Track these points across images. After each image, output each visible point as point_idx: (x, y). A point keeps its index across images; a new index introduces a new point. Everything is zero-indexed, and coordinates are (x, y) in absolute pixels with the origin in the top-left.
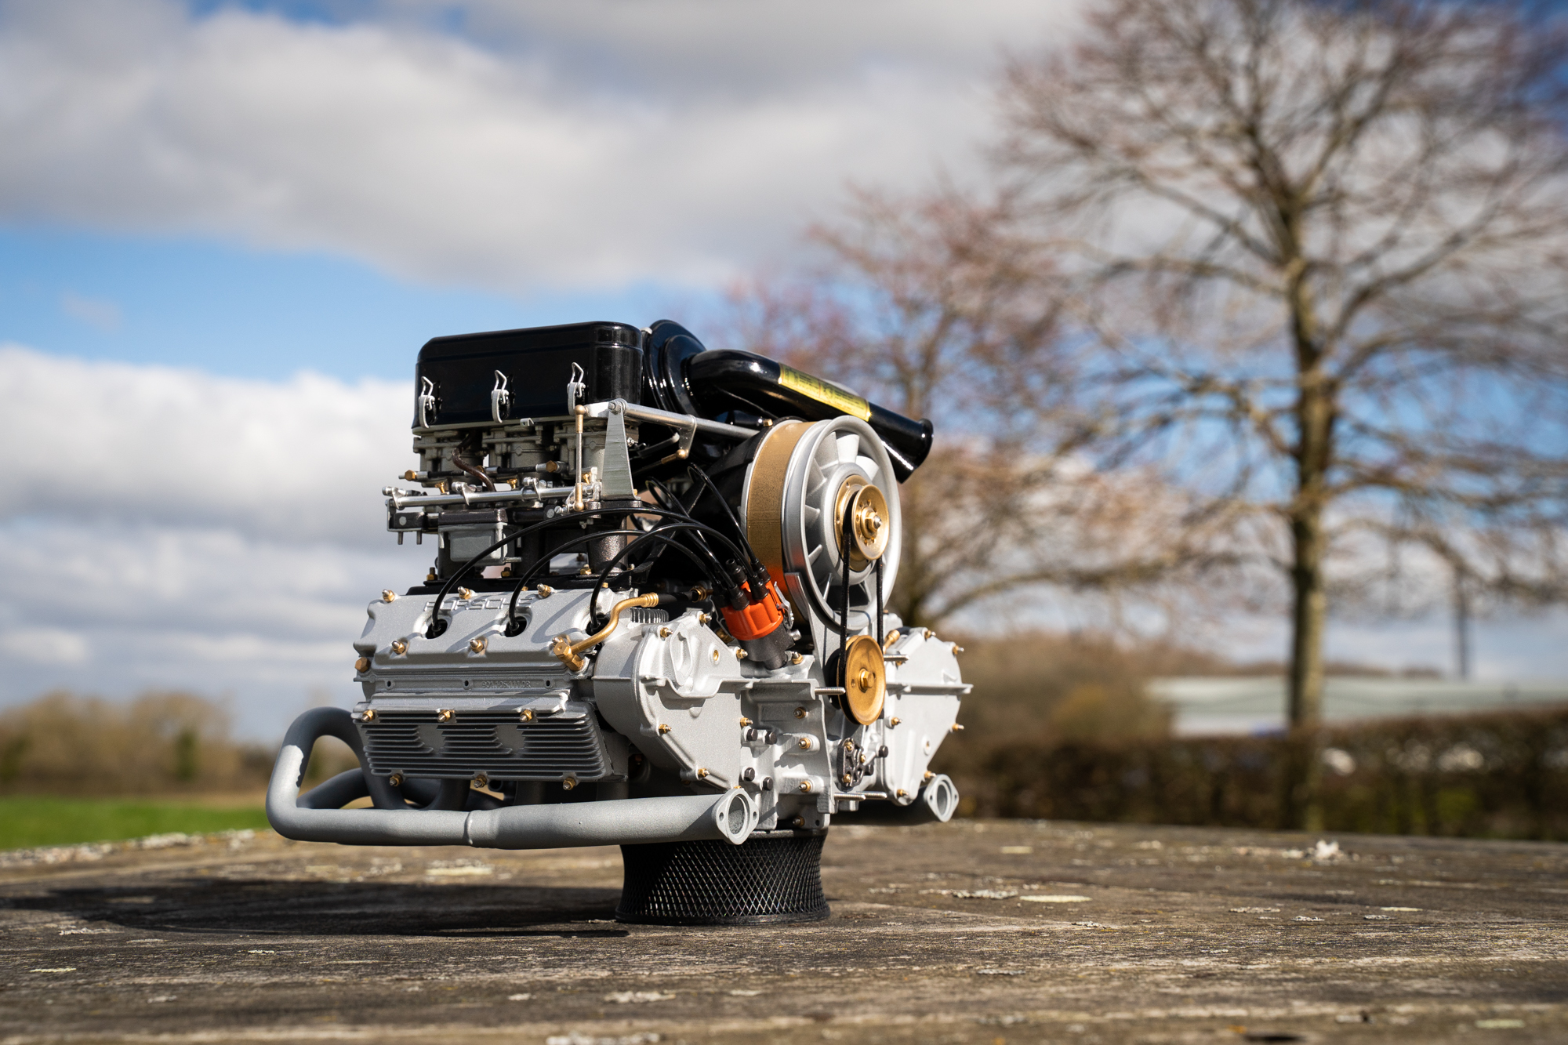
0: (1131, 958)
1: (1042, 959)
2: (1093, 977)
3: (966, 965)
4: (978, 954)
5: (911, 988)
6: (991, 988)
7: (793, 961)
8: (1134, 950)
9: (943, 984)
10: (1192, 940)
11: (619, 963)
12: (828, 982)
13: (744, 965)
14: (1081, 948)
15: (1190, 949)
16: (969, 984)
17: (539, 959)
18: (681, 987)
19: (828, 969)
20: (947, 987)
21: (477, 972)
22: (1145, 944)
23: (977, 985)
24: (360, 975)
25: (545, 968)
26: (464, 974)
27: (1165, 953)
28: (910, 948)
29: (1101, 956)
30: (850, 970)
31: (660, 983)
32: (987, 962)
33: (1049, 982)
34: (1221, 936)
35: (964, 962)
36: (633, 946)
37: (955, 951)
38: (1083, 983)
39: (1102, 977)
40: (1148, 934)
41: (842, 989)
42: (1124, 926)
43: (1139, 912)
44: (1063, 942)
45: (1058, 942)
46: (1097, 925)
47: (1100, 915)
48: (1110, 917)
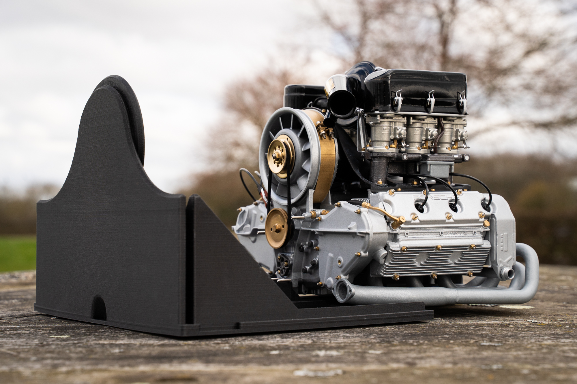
0: (553, 339)
1: (510, 338)
2: (534, 347)
5: (451, 351)
6: (487, 351)
7: (395, 337)
8: (554, 334)
9: (465, 350)
12: (412, 348)
13: (373, 338)
16: (477, 350)
18: (345, 349)
19: (411, 341)
22: (560, 331)
23: (480, 350)
27: (569, 336)
28: (448, 332)
29: (538, 337)
30: (421, 342)
31: (336, 346)
32: (485, 339)
33: (513, 349)
35: (474, 339)
37: (469, 334)
38: (529, 350)
39: (538, 347)
40: (561, 327)
41: (418, 350)
42: (550, 322)
43: (558, 315)
44: (520, 330)
45: (518, 330)
46: (537, 322)
47: (538, 316)
48: (543, 317)
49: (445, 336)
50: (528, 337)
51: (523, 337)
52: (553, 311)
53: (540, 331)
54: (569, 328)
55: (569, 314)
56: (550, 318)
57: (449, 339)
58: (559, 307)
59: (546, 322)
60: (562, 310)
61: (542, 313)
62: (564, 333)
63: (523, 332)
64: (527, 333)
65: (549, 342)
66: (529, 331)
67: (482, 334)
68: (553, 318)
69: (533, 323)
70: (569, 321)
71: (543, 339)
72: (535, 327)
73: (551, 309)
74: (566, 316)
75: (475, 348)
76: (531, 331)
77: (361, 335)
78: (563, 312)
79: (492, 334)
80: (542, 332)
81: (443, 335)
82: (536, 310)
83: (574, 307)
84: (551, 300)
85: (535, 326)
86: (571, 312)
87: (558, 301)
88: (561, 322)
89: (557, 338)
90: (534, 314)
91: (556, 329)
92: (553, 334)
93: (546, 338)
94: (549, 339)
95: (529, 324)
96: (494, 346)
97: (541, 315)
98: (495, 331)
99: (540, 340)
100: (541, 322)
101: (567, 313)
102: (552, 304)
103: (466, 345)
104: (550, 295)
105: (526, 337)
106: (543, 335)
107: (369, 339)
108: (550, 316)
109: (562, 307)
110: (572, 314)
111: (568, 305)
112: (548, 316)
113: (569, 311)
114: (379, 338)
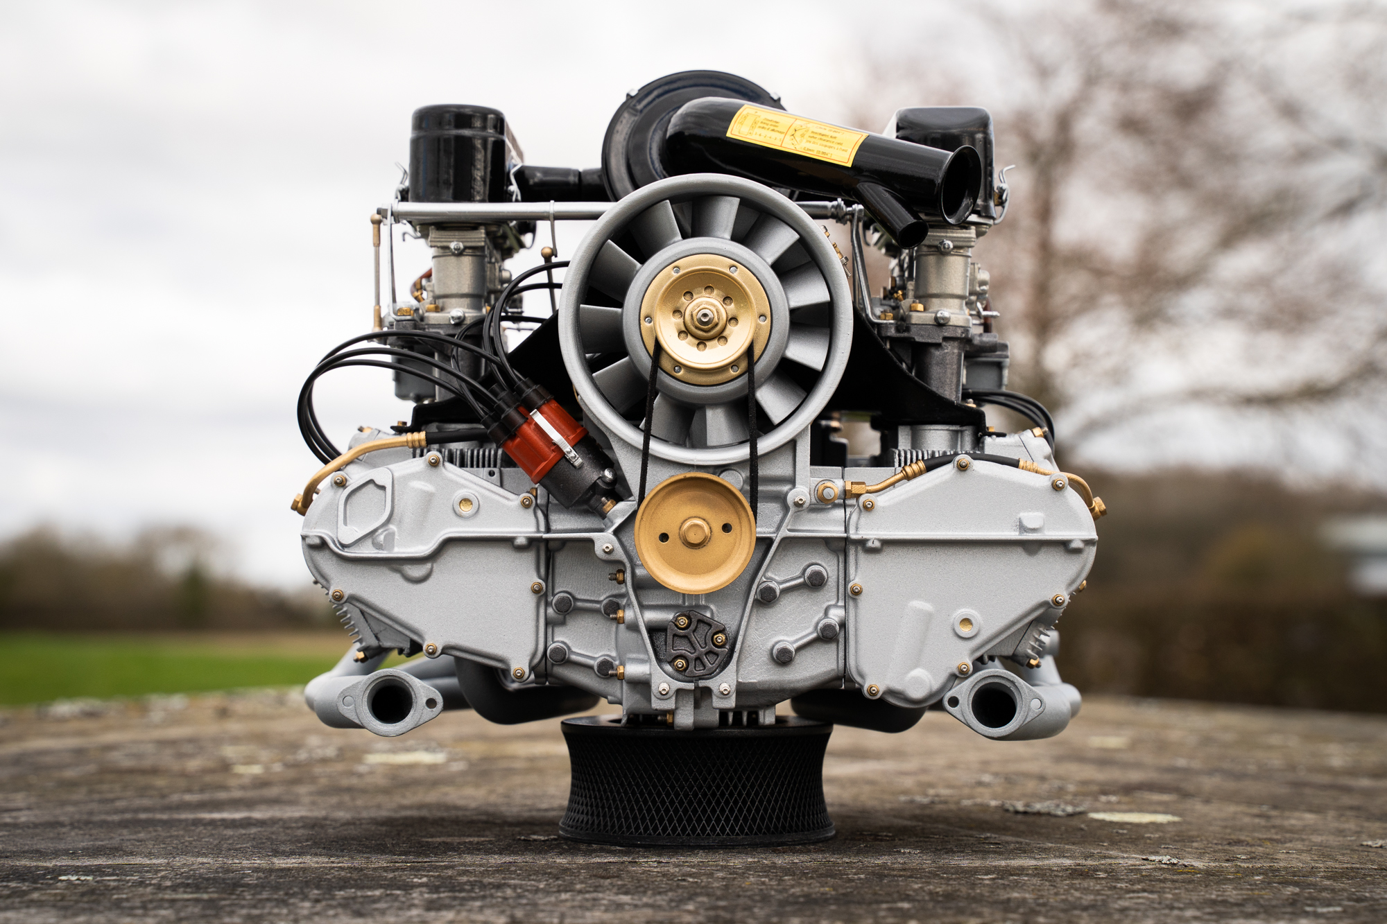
7: (755, 907)
10: (1297, 890)
13: (689, 912)
14: (1143, 898)
15: (1291, 905)
17: (426, 896)
22: (1233, 894)
27: (1256, 909)
28: (915, 890)
34: (1337, 886)
36: (558, 879)
40: (1240, 879)
42: (1213, 864)
43: (1239, 842)
44: (1121, 888)
45: (1115, 887)
46: (1175, 862)
47: (1185, 846)
48: (1197, 849)
50: (1139, 911)
52: (1228, 830)
53: (1177, 891)
54: (1263, 882)
55: (1271, 840)
56: (1215, 851)
58: (1246, 820)
59: (1202, 864)
60: (1255, 828)
61: (1198, 836)
62: (1244, 900)
63: (1128, 896)
64: (1140, 898)
66: (1144, 891)
67: (1008, 901)
68: (1225, 851)
69: (1164, 866)
70: (1265, 862)
72: (1167, 881)
73: (1224, 824)
74: (1260, 846)
76: (1152, 892)
77: (661, 900)
78: (1256, 835)
79: (1040, 900)
80: (1183, 895)
81: (895, 902)
82: (1184, 828)
83: (1289, 818)
84: (1231, 797)
85: (1168, 876)
86: (1276, 834)
87: (1249, 801)
88: (1245, 865)
90: (1176, 838)
91: (1225, 884)
92: (1212, 900)
95: (1151, 869)
97: (1193, 841)
100: (1186, 864)
101: (1265, 836)
108: (1216, 844)
109: (1257, 820)
110: (1277, 841)
111: (1274, 813)
112: (1210, 845)
113: (1273, 831)
114: (707, 909)
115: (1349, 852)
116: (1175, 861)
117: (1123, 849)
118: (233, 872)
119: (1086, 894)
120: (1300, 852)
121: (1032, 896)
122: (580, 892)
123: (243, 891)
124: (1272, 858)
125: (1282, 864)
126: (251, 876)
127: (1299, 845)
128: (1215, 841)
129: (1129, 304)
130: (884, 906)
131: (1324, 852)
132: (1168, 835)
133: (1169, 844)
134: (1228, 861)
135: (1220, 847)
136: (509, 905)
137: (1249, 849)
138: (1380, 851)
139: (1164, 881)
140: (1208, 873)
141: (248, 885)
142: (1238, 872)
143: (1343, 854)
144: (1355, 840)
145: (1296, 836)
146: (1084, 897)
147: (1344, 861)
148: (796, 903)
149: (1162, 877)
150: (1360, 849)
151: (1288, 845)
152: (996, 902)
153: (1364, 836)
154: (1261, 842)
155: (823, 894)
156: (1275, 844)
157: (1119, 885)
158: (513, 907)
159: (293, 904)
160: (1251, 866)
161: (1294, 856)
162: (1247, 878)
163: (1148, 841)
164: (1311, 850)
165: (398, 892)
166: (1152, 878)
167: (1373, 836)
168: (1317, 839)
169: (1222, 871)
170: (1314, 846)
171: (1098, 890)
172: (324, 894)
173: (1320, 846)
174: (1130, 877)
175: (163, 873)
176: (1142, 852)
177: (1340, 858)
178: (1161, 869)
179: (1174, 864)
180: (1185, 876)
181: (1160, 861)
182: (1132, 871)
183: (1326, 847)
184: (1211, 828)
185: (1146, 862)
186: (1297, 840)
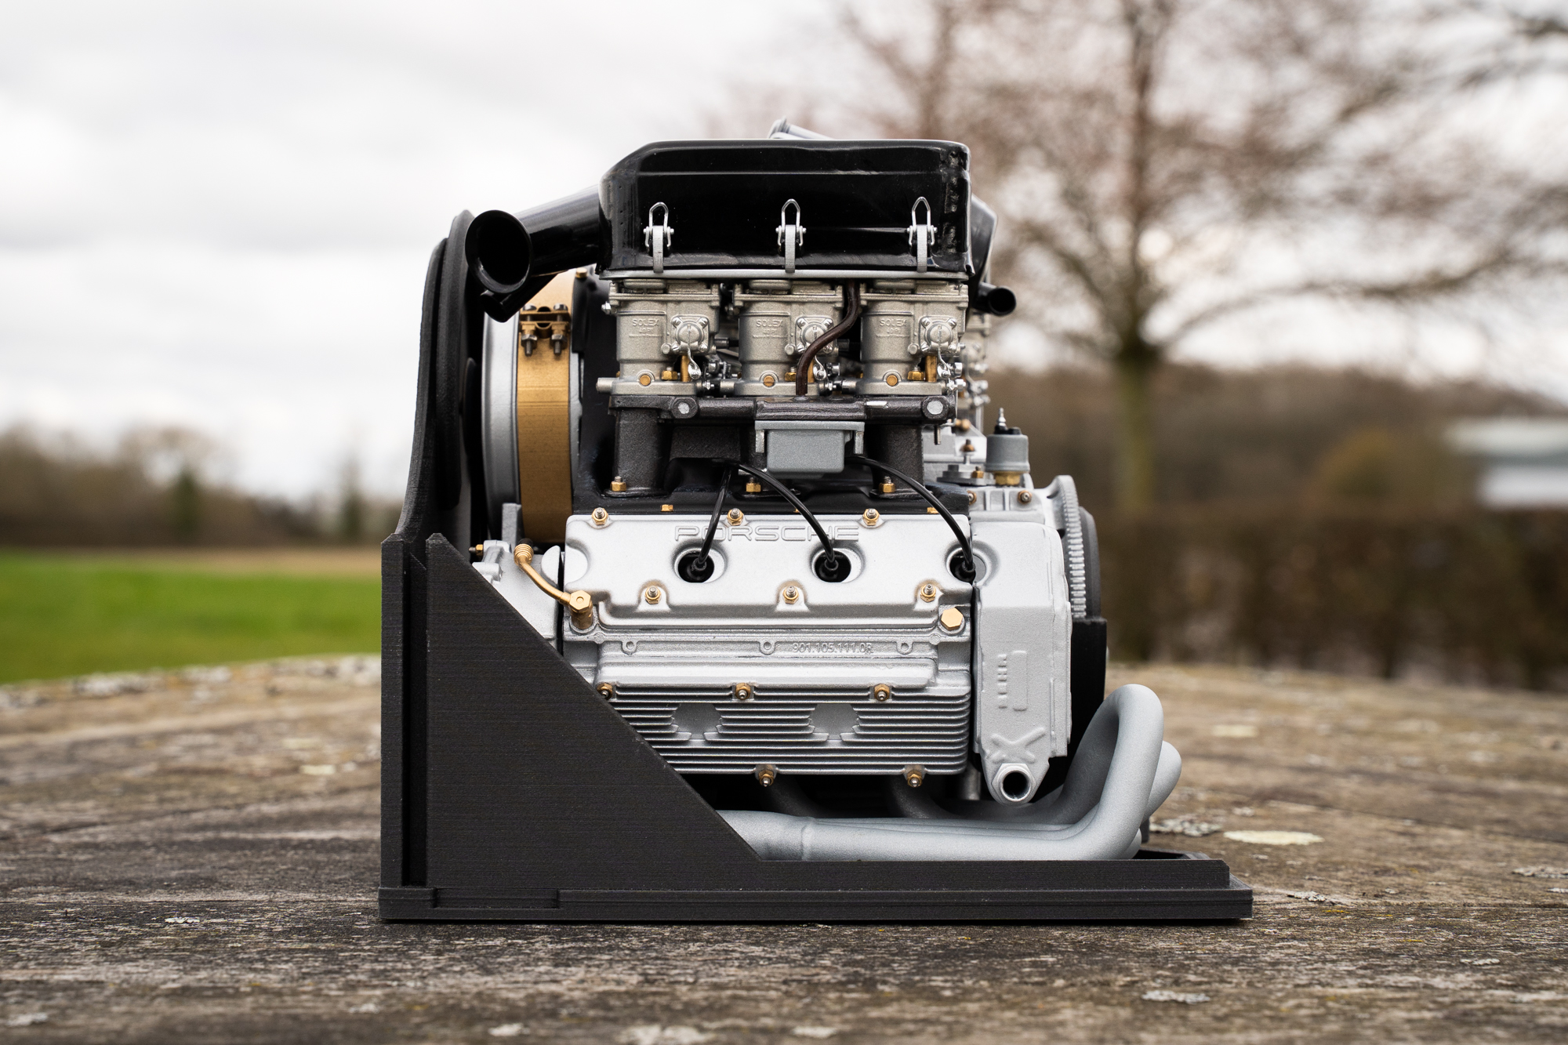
0: (1361, 972)
1: (1235, 969)
2: (1303, 1012)
3: (1128, 979)
4: (1149, 955)
5: (1047, 1027)
6: (1157, 1032)
7: (894, 961)
8: (1368, 953)
9: (1090, 1021)
10: (1451, 935)
11: (657, 958)
12: (933, 1010)
13: (825, 967)
14: (1293, 947)
15: (1445, 954)
16: (1128, 1023)
17: (550, 946)
18: (728, 1016)
19: (938, 981)
20: (1093, 1028)
21: (462, 972)
22: (1385, 941)
23: (1138, 1024)
24: (304, 974)
25: (556, 965)
26: (443, 975)
27: (1410, 961)
28: (1056, 939)
29: (1319, 965)
30: (968, 983)
31: (704, 1003)
32: (1160, 972)
33: (1239, 1022)
34: (1493, 928)
35: (1126, 971)
37: (1119, 949)
38: (1285, 1025)
39: (1316, 1012)
40: (1391, 920)
41: (949, 1024)
42: (1361, 901)
43: (1386, 871)
44: (1269, 935)
45: (1263, 934)
46: (1323, 899)
47: (1330, 877)
48: (1342, 880)
49: (1044, 958)
50: (1290, 964)
51: (1275, 964)
52: (1373, 855)
53: (1327, 938)
54: (1415, 924)
55: (1418, 867)
56: (1361, 884)
57: (1051, 972)
58: (1392, 839)
59: (1350, 901)
60: (1400, 851)
61: (1343, 863)
62: (1398, 948)
63: (1278, 945)
64: (1289, 947)
65: (1352, 988)
66: (1294, 938)
67: (1155, 953)
68: (1371, 883)
69: (1312, 905)
70: (1415, 897)
71: (1335, 975)
72: (1314, 922)
73: (1368, 845)
74: (1408, 875)
75: (1125, 1013)
76: (1302, 940)
77: (794, 953)
78: (1403, 860)
79: (1185, 949)
80: (1334, 943)
81: (1037, 955)
82: (1327, 850)
83: (1434, 836)
84: (1371, 809)
85: (1317, 919)
86: (1423, 858)
87: (1393, 814)
88: (1394, 902)
89: (1377, 970)
90: (1320, 865)
91: (1376, 928)
92: (1364, 949)
93: (1343, 967)
94: (1350, 973)
95: (1298, 909)
96: (1184, 1003)
97: (1338, 870)
98: (1194, 937)
99: (1323, 977)
100: (1334, 901)
101: (1412, 863)
102: (1375, 823)
103: (1099, 1001)
104: (1371, 790)
105: (1283, 963)
106: (1334, 957)
107: (814, 971)
108: (1362, 873)
109: (1402, 840)
110: (1426, 869)
111: (1419, 829)
112: (1356, 875)
113: (1420, 854)
114: (844, 965)
115: (1500, 882)
116: (1321, 898)
117: (1266, 881)
118: (342, 914)
119: (1233, 943)
120: (1450, 882)
121: (1178, 946)
122: (708, 941)
123: (359, 939)
124: (1422, 893)
125: (1433, 900)
126: (362, 919)
127: (1449, 875)
128: (1361, 870)
129: (1237, 185)
130: (1027, 960)
131: (1474, 882)
132: (1311, 862)
133: (1313, 874)
134: (1376, 896)
135: (1366, 877)
136: (639, 960)
137: (1397, 880)
138: (1534, 881)
139: (1313, 924)
140: (1359, 913)
141: (360, 932)
142: (1388, 913)
143: (1495, 886)
144: (1506, 867)
145: (1445, 861)
146: (1233, 947)
147: (1496, 896)
148: (936, 956)
149: (1310, 920)
150: (1512, 878)
151: (1437, 874)
152: (1142, 955)
153: (1515, 862)
154: (1409, 869)
155: (962, 944)
156: (1424, 873)
157: (1267, 931)
158: (644, 962)
159: (414, 957)
160: (1400, 903)
161: (1445, 889)
162: (1398, 920)
163: (1291, 870)
164: (1460, 881)
165: (520, 941)
166: (1300, 921)
167: (1524, 861)
168: (1466, 865)
169: (1372, 912)
170: (1464, 874)
171: (1246, 938)
172: (443, 943)
173: (1471, 875)
174: (1278, 920)
175: (270, 915)
176: (1286, 886)
177: (1492, 890)
178: (1308, 909)
179: (1321, 902)
180: (1333, 917)
181: (1307, 899)
182: (1279, 911)
183: (1477, 876)
184: (1356, 851)
185: (1292, 899)
186: (1446, 867)
